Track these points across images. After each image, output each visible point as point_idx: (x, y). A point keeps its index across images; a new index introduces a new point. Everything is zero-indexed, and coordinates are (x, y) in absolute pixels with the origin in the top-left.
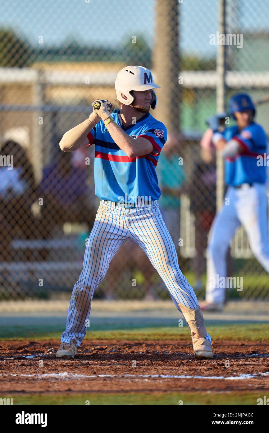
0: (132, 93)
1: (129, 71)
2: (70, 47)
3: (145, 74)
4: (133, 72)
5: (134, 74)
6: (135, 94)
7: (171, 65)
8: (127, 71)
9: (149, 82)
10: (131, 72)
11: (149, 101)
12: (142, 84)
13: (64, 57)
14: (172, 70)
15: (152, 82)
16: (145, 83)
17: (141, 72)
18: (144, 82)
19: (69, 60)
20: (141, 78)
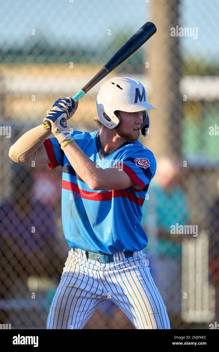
0: (117, 113)
1: (115, 85)
2: (36, 46)
3: (137, 90)
4: (121, 87)
5: (122, 89)
6: (122, 115)
7: (170, 69)
8: (113, 83)
9: (141, 101)
10: (118, 86)
11: (139, 126)
12: (131, 103)
13: (29, 58)
14: (171, 76)
15: (145, 100)
16: (136, 102)
17: (132, 86)
18: (134, 100)
19: (35, 62)
20: (131, 95)
